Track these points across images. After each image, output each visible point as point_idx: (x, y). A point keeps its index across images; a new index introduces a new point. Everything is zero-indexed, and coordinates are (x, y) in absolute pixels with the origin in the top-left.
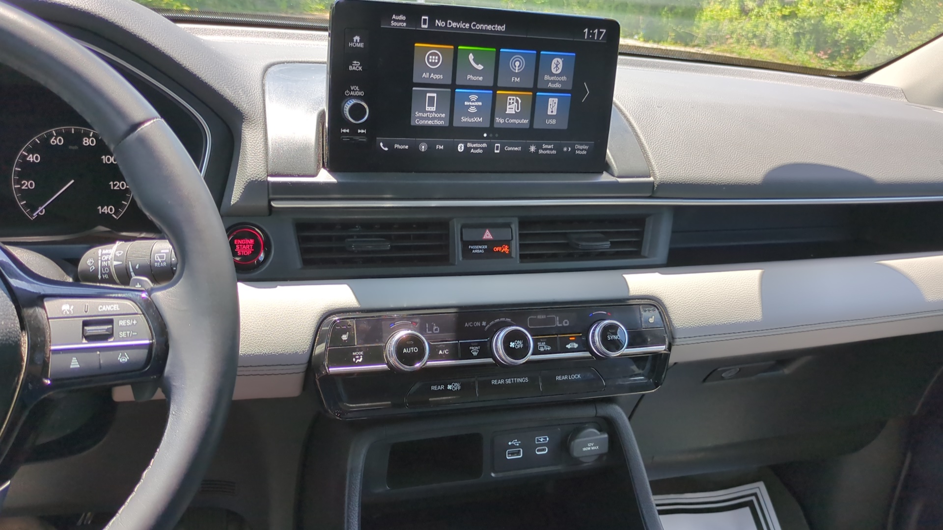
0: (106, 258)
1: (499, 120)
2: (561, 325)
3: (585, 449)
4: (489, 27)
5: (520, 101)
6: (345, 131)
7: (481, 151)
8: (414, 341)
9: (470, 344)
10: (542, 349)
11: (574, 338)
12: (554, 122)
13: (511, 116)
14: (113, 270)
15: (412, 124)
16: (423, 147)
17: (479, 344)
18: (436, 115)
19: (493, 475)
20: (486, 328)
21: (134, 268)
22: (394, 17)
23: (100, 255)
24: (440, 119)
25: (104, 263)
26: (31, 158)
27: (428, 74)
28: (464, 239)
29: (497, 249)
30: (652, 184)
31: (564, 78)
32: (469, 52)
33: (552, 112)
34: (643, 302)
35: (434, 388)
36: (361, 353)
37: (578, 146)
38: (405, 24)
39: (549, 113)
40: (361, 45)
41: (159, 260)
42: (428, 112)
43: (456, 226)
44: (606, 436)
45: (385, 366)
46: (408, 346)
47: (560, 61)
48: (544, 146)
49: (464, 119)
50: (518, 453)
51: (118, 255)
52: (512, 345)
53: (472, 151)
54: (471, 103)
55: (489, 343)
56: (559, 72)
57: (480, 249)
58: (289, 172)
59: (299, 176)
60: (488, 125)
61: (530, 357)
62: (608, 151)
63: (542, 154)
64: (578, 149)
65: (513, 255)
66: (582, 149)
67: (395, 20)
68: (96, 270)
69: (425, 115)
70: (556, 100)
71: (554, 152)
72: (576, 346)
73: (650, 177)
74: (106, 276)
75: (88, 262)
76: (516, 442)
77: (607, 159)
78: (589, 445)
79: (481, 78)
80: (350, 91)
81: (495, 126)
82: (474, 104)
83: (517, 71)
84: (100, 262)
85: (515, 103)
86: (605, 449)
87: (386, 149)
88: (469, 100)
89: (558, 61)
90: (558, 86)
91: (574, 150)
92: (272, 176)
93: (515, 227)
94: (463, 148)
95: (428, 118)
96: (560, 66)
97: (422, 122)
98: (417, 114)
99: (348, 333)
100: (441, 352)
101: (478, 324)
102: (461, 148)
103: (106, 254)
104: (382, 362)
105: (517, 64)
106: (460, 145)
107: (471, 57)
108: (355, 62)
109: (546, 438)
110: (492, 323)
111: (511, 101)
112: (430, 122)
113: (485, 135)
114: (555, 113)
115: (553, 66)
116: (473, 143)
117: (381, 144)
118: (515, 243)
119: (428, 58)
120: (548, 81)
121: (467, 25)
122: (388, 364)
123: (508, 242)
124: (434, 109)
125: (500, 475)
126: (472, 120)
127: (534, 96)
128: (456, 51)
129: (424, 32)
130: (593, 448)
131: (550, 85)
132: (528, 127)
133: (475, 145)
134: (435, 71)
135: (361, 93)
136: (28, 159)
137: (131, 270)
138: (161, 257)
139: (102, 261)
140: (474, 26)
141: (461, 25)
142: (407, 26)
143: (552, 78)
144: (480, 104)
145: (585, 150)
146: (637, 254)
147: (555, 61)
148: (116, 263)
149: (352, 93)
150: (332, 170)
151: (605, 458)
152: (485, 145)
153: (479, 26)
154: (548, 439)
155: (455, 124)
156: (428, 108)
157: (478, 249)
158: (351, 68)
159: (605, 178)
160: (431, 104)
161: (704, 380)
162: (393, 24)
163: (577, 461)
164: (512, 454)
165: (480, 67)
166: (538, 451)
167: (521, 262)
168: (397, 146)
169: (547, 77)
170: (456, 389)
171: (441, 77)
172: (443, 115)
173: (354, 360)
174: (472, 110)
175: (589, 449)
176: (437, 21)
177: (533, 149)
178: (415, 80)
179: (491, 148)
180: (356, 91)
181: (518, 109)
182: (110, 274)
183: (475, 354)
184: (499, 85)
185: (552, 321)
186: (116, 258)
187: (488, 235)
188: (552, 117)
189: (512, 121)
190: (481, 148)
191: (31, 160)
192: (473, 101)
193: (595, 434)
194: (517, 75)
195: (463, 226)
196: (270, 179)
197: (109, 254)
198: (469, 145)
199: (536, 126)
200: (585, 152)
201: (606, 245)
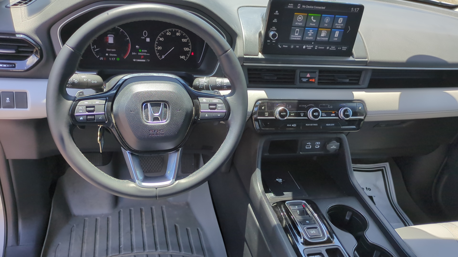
0: (202, 82)
1: (318, 38)
2: (330, 108)
3: (331, 147)
4: (320, 8)
5: (326, 32)
6: (268, 41)
7: (310, 48)
8: (284, 111)
9: (301, 113)
10: (323, 115)
11: (334, 113)
12: (336, 39)
13: (322, 37)
14: (204, 85)
15: (290, 39)
16: (292, 47)
17: (303, 113)
18: (298, 37)
19: (301, 153)
20: (306, 107)
21: (211, 86)
22: (289, 4)
23: (200, 81)
24: (299, 38)
25: (202, 84)
26: (161, 39)
27: (297, 23)
28: (300, 76)
29: (310, 80)
30: (367, 61)
31: (342, 25)
32: (312, 16)
33: (336, 36)
34: (358, 102)
35: (288, 125)
36: (268, 113)
37: (343, 47)
38: (292, 7)
39: (335, 36)
40: (278, 14)
41: (218, 84)
42: (295, 35)
43: (298, 71)
44: (339, 144)
45: (274, 118)
46: (283, 112)
47: (342, 19)
48: (332, 47)
49: (307, 38)
50: (309, 147)
51: (206, 82)
52: (314, 114)
53: (308, 48)
54: (310, 33)
55: (306, 113)
56: (341, 22)
57: (305, 80)
58: (250, 54)
59: (253, 56)
60: (314, 40)
61: (320, 118)
62: (353, 49)
63: (331, 50)
64: (343, 49)
65: (316, 83)
66: (344, 48)
67: (290, 6)
68: (199, 85)
69: (294, 36)
70: (338, 32)
71: (335, 49)
72: (334, 115)
73: (366, 59)
74: (202, 87)
75: (197, 83)
76: (309, 143)
77: (352, 52)
78: (333, 146)
79: (314, 25)
80: (272, 28)
81: (317, 40)
82: (311, 33)
83: (327, 22)
84: (200, 83)
85: (324, 33)
86: (338, 148)
87: (280, 47)
88: (309, 32)
89: (341, 19)
90: (340, 27)
91: (342, 49)
93: (317, 73)
94: (305, 47)
95: (295, 37)
96: (342, 21)
97: (293, 39)
98: (292, 36)
99: (264, 107)
100: (291, 114)
101: (303, 106)
102: (304, 47)
103: (202, 81)
104: (273, 116)
105: (327, 20)
106: (304, 46)
107: (312, 17)
108: (275, 19)
109: (319, 143)
110: (308, 106)
111: (323, 32)
112: (296, 39)
113: (313, 43)
114: (337, 36)
115: (339, 20)
116: (308, 46)
117: (279, 45)
118: (317, 78)
119: (298, 18)
120: (337, 26)
121: (313, 7)
122: (275, 117)
123: (314, 78)
124: (297, 34)
125: (303, 153)
126: (309, 38)
127: (331, 31)
128: (308, 15)
129: (299, 9)
130: (334, 147)
131: (337, 27)
132: (327, 41)
133: (309, 46)
134: (300, 22)
135: (276, 29)
136: (160, 39)
137: (210, 86)
138: (219, 83)
139: (201, 83)
140: (315, 7)
141: (311, 7)
142: (293, 7)
143: (338, 25)
144: (313, 33)
145: (346, 49)
146: (357, 84)
147: (340, 19)
148: (205, 84)
149: (273, 29)
150: (263, 53)
151: (337, 151)
152: (312, 46)
153: (317, 7)
154: (320, 143)
155: (304, 39)
156: (296, 34)
158: (273, 21)
159: (351, 59)
160: (297, 33)
161: (374, 127)
162: (289, 7)
163: (328, 151)
164: (307, 147)
165: (315, 21)
166: (316, 147)
167: (318, 85)
168: (284, 46)
169: (336, 24)
170: (295, 126)
171: (302, 24)
172: (300, 36)
173: (265, 115)
174: (310, 35)
175: (333, 147)
176: (303, 6)
177: (328, 48)
178: (293, 25)
179: (314, 47)
180: (274, 28)
181: (325, 35)
182: (203, 87)
183: (302, 116)
184: (320, 27)
185: (327, 106)
186: (205, 82)
187: (308, 75)
188: (336, 37)
189: (322, 39)
190: (311, 47)
191: (161, 40)
192: (311, 32)
193: (335, 143)
194: (326, 23)
195: (301, 72)
196: (245, 56)
197: (203, 81)
198: (307, 46)
199: (330, 40)
200: (345, 50)
201: (347, 80)
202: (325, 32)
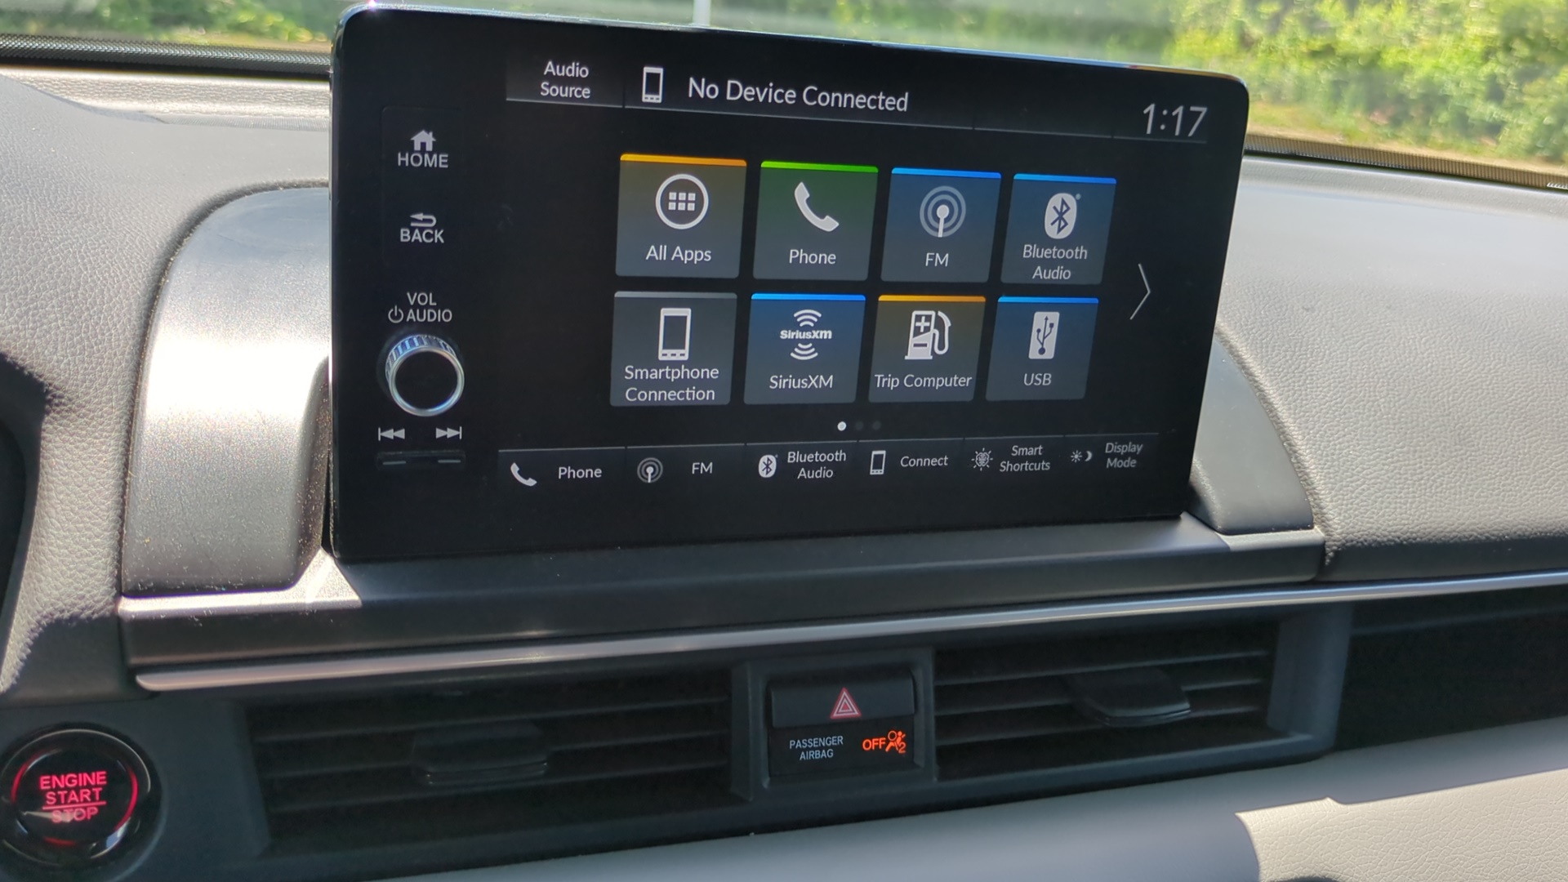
1: (885, 382)
4: (859, 101)
5: (947, 323)
6: (390, 434)
7: (826, 474)
12: (1046, 380)
13: (920, 367)
15: (615, 402)
16: (650, 470)
18: (690, 374)
22: (550, 67)
24: (703, 384)
27: (664, 249)
28: (776, 721)
29: (872, 744)
30: (1318, 549)
31: (1081, 252)
32: (795, 177)
33: (1042, 351)
37: (1112, 447)
38: (586, 92)
39: (1033, 354)
40: (441, 161)
42: (664, 364)
43: (752, 686)
47: (1071, 200)
48: (1017, 451)
49: (778, 383)
53: (802, 473)
54: (799, 335)
56: (1066, 232)
57: (821, 748)
58: (195, 578)
59: (231, 589)
60: (849, 397)
62: (1195, 460)
63: (1010, 473)
64: (1113, 456)
65: (920, 761)
66: (1123, 454)
67: (554, 80)
69: (656, 374)
70: (1054, 317)
71: (1045, 466)
73: (1308, 526)
77: (1192, 477)
79: (830, 259)
80: (406, 307)
81: (873, 398)
82: (807, 335)
83: (940, 234)
85: (933, 330)
87: (531, 482)
88: (794, 325)
89: (1063, 202)
90: (1061, 274)
91: (1101, 457)
92: (136, 594)
93: (925, 676)
94: (773, 467)
95: (663, 384)
96: (1071, 217)
97: (645, 397)
98: (630, 372)
102: (767, 466)
105: (943, 212)
106: (764, 459)
107: (801, 193)
108: (420, 216)
111: (923, 324)
112: (671, 396)
113: (842, 426)
114: (1049, 354)
115: (1050, 215)
116: (805, 451)
117: (515, 469)
118: (926, 722)
119: (665, 201)
120: (1034, 262)
121: (790, 94)
123: (904, 723)
124: (682, 354)
126: (802, 383)
127: (991, 308)
128: (754, 175)
129: (650, 115)
131: (1039, 273)
132: (969, 397)
133: (809, 458)
134: (688, 240)
135: (444, 316)
140: (812, 95)
141: (772, 94)
142: (592, 98)
143: (1046, 253)
144: (827, 334)
145: (1133, 455)
146: (1254, 725)
147: (1055, 201)
149: (411, 316)
150: (350, 558)
152: (840, 456)
153: (828, 99)
155: (751, 397)
156: (665, 354)
157: (815, 749)
158: (405, 235)
159: (1188, 535)
160: (674, 341)
162: (547, 90)
165: (828, 224)
167: (942, 778)
168: (564, 471)
169: (1030, 251)
171: (707, 256)
172: (713, 373)
174: (804, 354)
176: (692, 81)
177: (982, 459)
178: (623, 268)
179: (859, 460)
180: (424, 305)
181: (941, 347)
184: (886, 276)
187: (846, 707)
188: (1041, 366)
189: (922, 382)
190: (827, 465)
192: (807, 328)
194: (940, 245)
195: (774, 683)
196: (132, 607)
198: (793, 457)
199: (992, 395)
200: (1131, 463)
201: (1182, 709)
202: (939, 324)
